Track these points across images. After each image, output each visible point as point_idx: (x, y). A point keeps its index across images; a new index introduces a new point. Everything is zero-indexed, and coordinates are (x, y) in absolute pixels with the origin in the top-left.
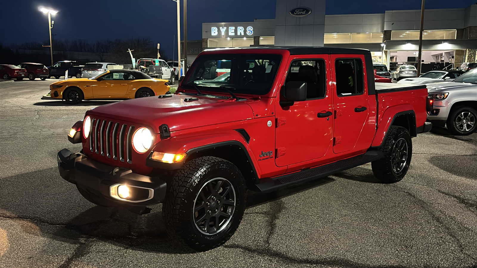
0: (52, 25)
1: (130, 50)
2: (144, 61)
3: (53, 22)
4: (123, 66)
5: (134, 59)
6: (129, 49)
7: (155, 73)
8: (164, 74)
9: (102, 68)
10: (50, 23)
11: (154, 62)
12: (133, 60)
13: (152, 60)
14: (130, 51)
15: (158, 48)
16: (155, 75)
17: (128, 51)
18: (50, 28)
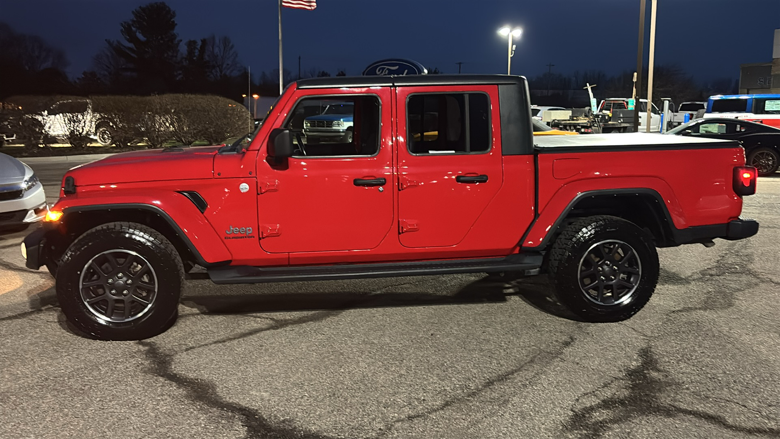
0: (513, 52)
1: (590, 85)
2: (611, 103)
3: (514, 46)
4: (571, 111)
5: (595, 99)
6: (588, 84)
7: (621, 122)
8: (642, 124)
9: (538, 115)
10: (511, 48)
11: (627, 103)
12: (594, 101)
13: (624, 101)
14: (590, 87)
15: (635, 80)
16: (621, 125)
17: (587, 86)
18: (510, 56)
